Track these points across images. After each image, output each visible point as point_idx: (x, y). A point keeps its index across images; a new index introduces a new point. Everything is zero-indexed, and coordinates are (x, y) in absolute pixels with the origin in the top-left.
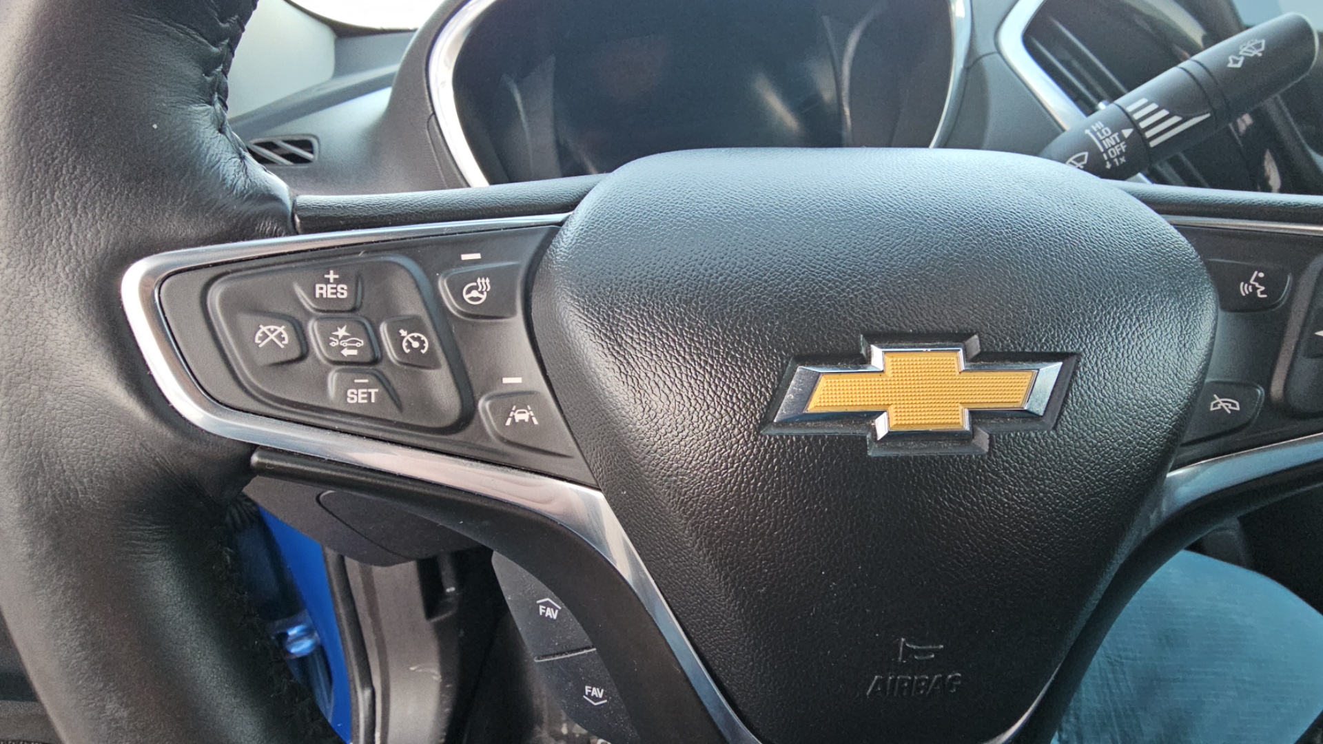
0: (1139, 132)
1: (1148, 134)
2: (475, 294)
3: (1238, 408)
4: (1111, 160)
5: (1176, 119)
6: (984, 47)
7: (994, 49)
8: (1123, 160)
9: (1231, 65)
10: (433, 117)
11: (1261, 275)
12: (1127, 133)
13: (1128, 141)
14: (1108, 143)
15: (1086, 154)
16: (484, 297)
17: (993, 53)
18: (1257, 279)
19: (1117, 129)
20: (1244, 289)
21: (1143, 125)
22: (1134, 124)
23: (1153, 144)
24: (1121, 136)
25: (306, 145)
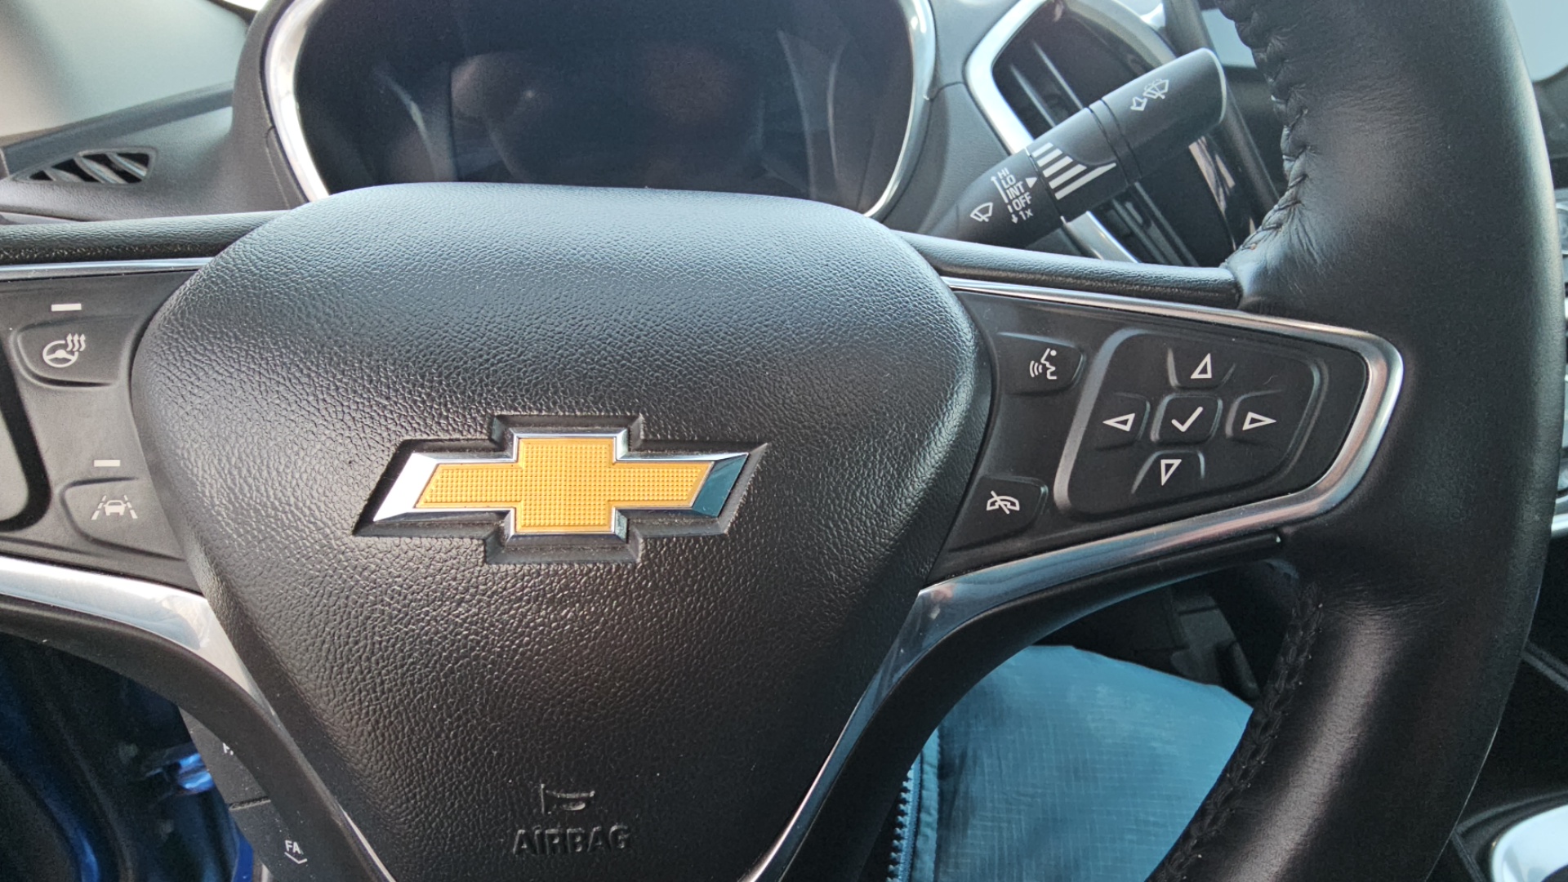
0: (1043, 182)
1: (1053, 184)
2: (61, 354)
3: (1017, 508)
4: (1016, 213)
5: (1080, 168)
6: (950, 75)
7: (960, 78)
8: (1029, 213)
9: (1134, 108)
10: (272, 132)
11: (1054, 353)
12: (1031, 181)
13: (1032, 191)
14: (1013, 192)
15: (991, 205)
16: (74, 359)
17: (956, 83)
18: (1049, 358)
19: (1021, 178)
20: (1034, 369)
21: (1047, 173)
22: (1039, 174)
23: (1059, 195)
24: (1025, 185)
25: (142, 159)
